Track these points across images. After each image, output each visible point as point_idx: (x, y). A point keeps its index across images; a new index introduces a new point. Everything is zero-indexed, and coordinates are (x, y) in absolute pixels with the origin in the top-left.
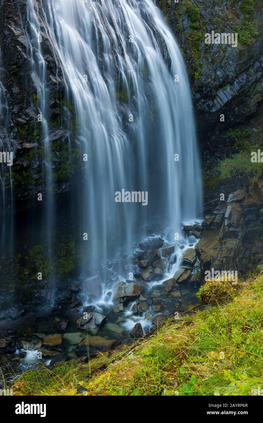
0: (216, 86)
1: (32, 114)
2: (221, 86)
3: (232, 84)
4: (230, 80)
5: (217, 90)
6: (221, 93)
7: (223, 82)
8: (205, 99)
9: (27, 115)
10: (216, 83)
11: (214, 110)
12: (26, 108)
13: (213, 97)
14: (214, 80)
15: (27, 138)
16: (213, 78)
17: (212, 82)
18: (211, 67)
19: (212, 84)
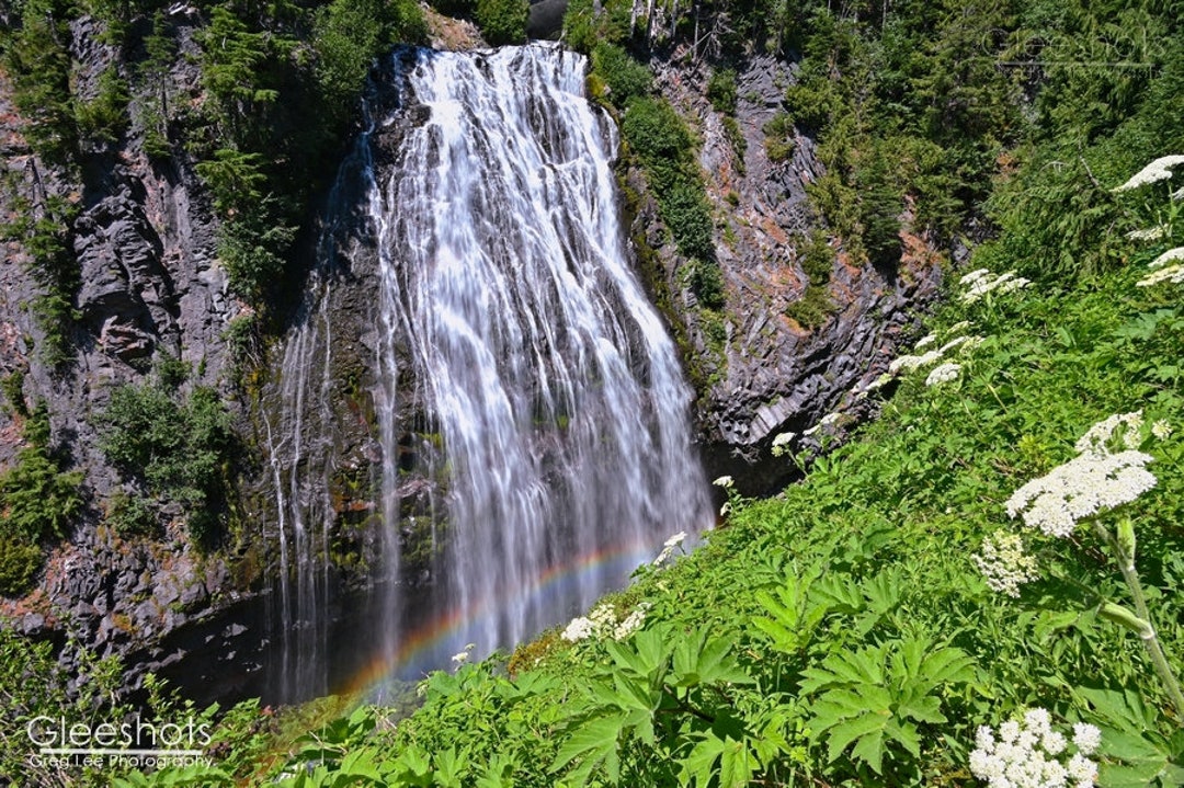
0: (754, 399)
1: (369, 455)
2: (765, 400)
3: (786, 395)
4: (782, 387)
5: (757, 406)
6: (764, 412)
7: (770, 392)
8: (732, 422)
9: (360, 455)
10: (754, 394)
11: (753, 440)
12: (360, 445)
13: (748, 419)
14: (749, 387)
15: (357, 494)
16: (747, 384)
17: (746, 391)
18: (743, 367)
19: (745, 395)
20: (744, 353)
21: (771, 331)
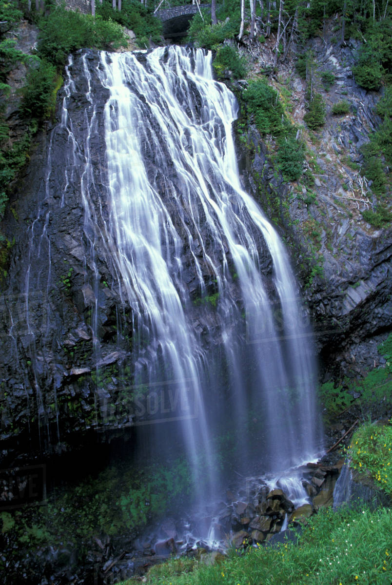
0: (344, 283)
1: (82, 334)
2: (351, 283)
3: (367, 279)
4: (362, 274)
5: (346, 288)
6: (351, 292)
7: (354, 278)
8: (330, 300)
9: (76, 335)
10: (344, 280)
11: (346, 312)
12: (76, 328)
13: (341, 297)
14: (340, 275)
15: (76, 363)
16: (339, 273)
17: (338, 278)
18: (334, 261)
19: (338, 281)
20: (335, 250)
21: (353, 234)
